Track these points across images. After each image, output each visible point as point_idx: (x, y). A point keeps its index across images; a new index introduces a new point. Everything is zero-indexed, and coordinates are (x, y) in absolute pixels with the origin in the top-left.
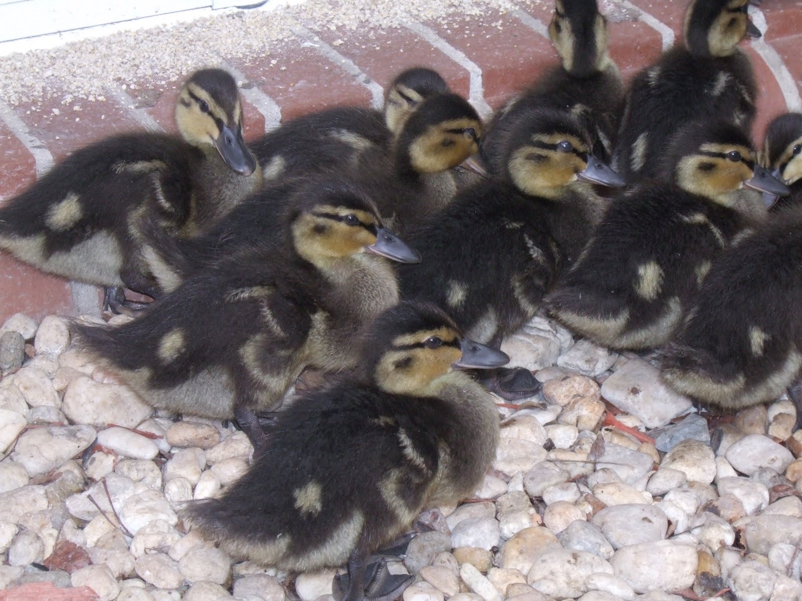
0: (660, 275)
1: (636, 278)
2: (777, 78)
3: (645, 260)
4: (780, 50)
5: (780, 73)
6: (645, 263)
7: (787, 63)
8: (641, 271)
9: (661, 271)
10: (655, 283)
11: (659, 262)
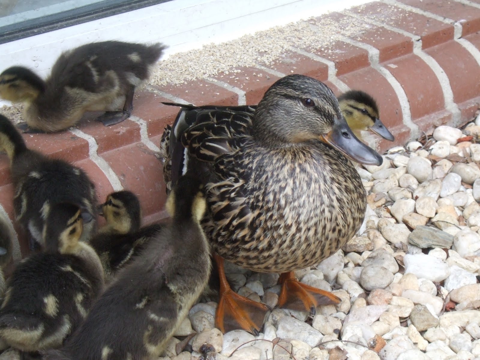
0: (56, 302)
1: (44, 305)
2: (107, 176)
3: (46, 295)
4: (107, 159)
5: (109, 173)
6: (47, 296)
7: (112, 166)
8: (46, 300)
9: (57, 300)
10: (54, 307)
11: (54, 294)
